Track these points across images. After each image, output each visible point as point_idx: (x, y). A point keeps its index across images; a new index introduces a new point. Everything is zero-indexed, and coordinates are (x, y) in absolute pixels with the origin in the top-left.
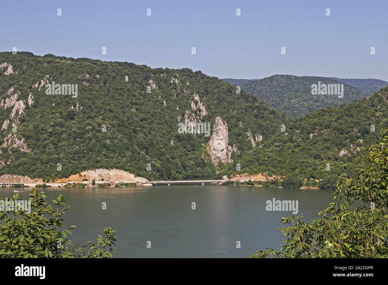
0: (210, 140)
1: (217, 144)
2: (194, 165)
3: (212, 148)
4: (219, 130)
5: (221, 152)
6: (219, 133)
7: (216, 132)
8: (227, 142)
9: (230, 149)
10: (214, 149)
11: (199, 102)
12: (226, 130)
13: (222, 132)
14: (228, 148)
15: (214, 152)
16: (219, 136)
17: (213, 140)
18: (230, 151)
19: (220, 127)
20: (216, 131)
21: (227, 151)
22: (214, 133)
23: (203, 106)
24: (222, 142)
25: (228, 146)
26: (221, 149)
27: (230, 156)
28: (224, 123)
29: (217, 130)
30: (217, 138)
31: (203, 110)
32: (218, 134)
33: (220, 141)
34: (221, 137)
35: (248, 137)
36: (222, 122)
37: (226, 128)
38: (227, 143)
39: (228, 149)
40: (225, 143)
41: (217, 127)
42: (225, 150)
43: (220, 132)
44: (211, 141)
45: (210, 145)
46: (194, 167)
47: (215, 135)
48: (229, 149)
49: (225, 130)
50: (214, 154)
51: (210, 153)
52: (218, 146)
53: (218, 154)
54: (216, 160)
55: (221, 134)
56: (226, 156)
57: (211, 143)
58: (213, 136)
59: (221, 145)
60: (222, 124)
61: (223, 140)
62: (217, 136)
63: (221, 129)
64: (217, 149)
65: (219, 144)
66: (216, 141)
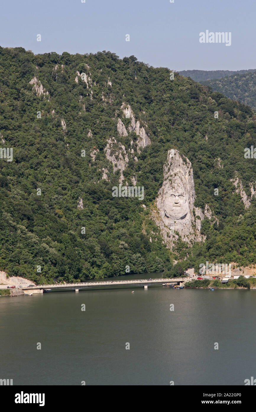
0: (157, 197)
2: (126, 249)
3: (162, 213)
4: (175, 175)
5: (180, 221)
6: (176, 182)
7: (170, 180)
8: (192, 200)
9: (199, 215)
10: (166, 215)
11: (133, 120)
12: (190, 175)
13: (182, 180)
14: (194, 212)
15: (167, 221)
16: (176, 188)
17: (164, 196)
18: (199, 218)
19: (177, 170)
20: (170, 178)
21: (193, 219)
22: (164, 182)
23: (141, 127)
24: (181, 201)
25: (194, 209)
26: (181, 215)
27: (199, 228)
28: (185, 160)
29: (171, 176)
30: (171, 192)
31: (141, 136)
32: (173, 184)
33: (177, 197)
34: (181, 191)
35: (234, 189)
36: (181, 159)
37: (190, 172)
38: (191, 203)
39: (194, 215)
40: (187, 203)
41: (171, 171)
42: (188, 217)
43: (178, 181)
44: (159, 200)
45: (159, 207)
46: (126, 252)
47: (167, 186)
48: (196, 213)
49: (187, 176)
50: (167, 224)
51: (158, 223)
52: (174, 208)
53: (176, 224)
54: (171, 237)
55: (179, 185)
56: (191, 228)
57: (161, 202)
58: (164, 188)
59: (180, 206)
60: (181, 165)
61: (183, 196)
62: (172, 187)
63: (179, 174)
64: (172, 215)
65: (176, 205)
66: (171, 200)
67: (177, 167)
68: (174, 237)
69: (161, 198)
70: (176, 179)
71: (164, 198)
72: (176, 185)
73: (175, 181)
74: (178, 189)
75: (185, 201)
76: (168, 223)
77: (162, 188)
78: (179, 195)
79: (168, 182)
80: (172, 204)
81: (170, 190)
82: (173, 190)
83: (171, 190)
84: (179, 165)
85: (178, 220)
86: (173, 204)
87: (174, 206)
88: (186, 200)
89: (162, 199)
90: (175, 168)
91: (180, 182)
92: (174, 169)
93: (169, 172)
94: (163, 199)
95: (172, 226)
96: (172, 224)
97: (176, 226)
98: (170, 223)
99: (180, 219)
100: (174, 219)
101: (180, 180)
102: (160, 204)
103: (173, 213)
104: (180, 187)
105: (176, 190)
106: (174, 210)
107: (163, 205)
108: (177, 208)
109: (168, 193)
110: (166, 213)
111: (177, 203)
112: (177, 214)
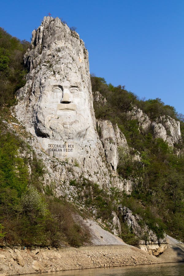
4: (58, 51)
7: (47, 62)
9: (112, 136)
12: (86, 58)
13: (74, 60)
15: (45, 142)
18: (111, 141)
19: (59, 45)
21: (100, 142)
22: (32, 73)
27: (115, 161)
33: (66, 90)
37: (85, 53)
39: (101, 137)
41: (46, 50)
42: (92, 136)
44: (20, 107)
45: (21, 119)
48: (104, 132)
49: (82, 57)
50: (46, 147)
55: (70, 66)
56: (100, 159)
58: (31, 84)
59: (73, 108)
61: (80, 90)
62: (55, 72)
63: (66, 50)
64: (57, 127)
65: (66, 107)
66: (52, 97)
67: (59, 38)
69: (26, 103)
74: (67, 74)
76: (50, 145)
78: (71, 86)
79: (43, 67)
80: (57, 106)
81: (48, 77)
82: (57, 76)
83: (53, 78)
84: (65, 37)
85: (72, 138)
86: (59, 106)
87: (60, 110)
90: (56, 40)
91: (71, 62)
92: (54, 44)
93: (40, 53)
94: (30, 105)
95: (58, 152)
96: (58, 148)
97: (67, 151)
98: (54, 146)
99: (76, 136)
100: (61, 137)
101: (71, 58)
102: (23, 115)
103: (59, 124)
104: (72, 71)
105: (65, 76)
106: (63, 116)
107: (31, 116)
108: (67, 113)
109: (44, 85)
110: (40, 128)
111: (68, 103)
112: (68, 126)
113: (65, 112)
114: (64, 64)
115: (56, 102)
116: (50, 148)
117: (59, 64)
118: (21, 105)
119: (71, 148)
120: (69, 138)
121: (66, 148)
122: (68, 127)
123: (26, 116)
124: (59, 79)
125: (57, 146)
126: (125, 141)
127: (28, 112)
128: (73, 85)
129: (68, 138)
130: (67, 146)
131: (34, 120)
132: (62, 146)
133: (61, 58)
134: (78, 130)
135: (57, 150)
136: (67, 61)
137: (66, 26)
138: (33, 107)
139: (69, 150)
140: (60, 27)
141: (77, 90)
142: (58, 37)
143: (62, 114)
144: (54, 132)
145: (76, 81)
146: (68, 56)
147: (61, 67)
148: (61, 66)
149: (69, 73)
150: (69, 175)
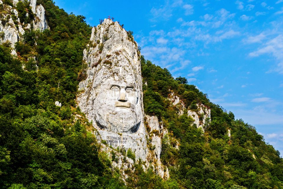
0: (76, 96)
1: (113, 103)
14: (147, 125)
16: (120, 74)
18: (156, 133)
21: (148, 135)
23: (38, 3)
25: (146, 118)
27: (158, 151)
29: (108, 56)
30: (111, 81)
32: (114, 69)
33: (123, 90)
34: (130, 80)
39: (148, 129)
42: (142, 129)
50: (105, 139)
52: (118, 109)
53: (122, 140)
54: (120, 162)
56: (147, 150)
57: (86, 104)
58: (92, 79)
59: (128, 106)
60: (125, 39)
62: (113, 74)
63: (124, 53)
64: (114, 122)
65: (123, 105)
66: (111, 95)
68: (125, 161)
69: (87, 97)
70: (119, 59)
71: (94, 95)
72: (121, 69)
73: (118, 63)
74: (124, 75)
75: (136, 99)
76: (108, 137)
77: (88, 79)
78: (127, 87)
79: (104, 67)
80: (114, 103)
81: (108, 77)
84: (122, 40)
85: (126, 132)
86: (117, 103)
87: (117, 107)
88: (138, 98)
89: (88, 99)
90: (115, 43)
91: (128, 65)
92: (113, 47)
93: (100, 53)
94: (91, 98)
95: (115, 143)
96: (114, 140)
97: (122, 143)
98: (111, 138)
99: (129, 130)
100: (117, 130)
101: (127, 62)
102: (84, 107)
103: (116, 119)
104: (129, 73)
105: (122, 78)
106: (119, 113)
107: (91, 108)
108: (123, 110)
109: (104, 83)
110: (99, 121)
111: (124, 101)
112: (124, 121)
113: (122, 109)
114: (122, 67)
115: (114, 100)
116: (108, 139)
117: (118, 66)
118: (82, 97)
119: (125, 141)
120: (124, 132)
121: (121, 140)
122: (124, 123)
123: (87, 108)
124: (118, 80)
125: (114, 138)
126: (166, 132)
127: (88, 104)
128: (129, 86)
129: (122, 131)
130: (122, 139)
131: (94, 113)
132: (118, 139)
133: (120, 60)
134: (131, 125)
135: (114, 141)
136: (125, 64)
137: (124, 31)
138: (93, 100)
139: (123, 142)
140: (119, 32)
141: (132, 90)
142: (117, 40)
143: (119, 111)
144: (111, 126)
145: (131, 82)
146: (125, 60)
147: (119, 70)
148: (119, 68)
149: (126, 75)
150: (124, 166)
